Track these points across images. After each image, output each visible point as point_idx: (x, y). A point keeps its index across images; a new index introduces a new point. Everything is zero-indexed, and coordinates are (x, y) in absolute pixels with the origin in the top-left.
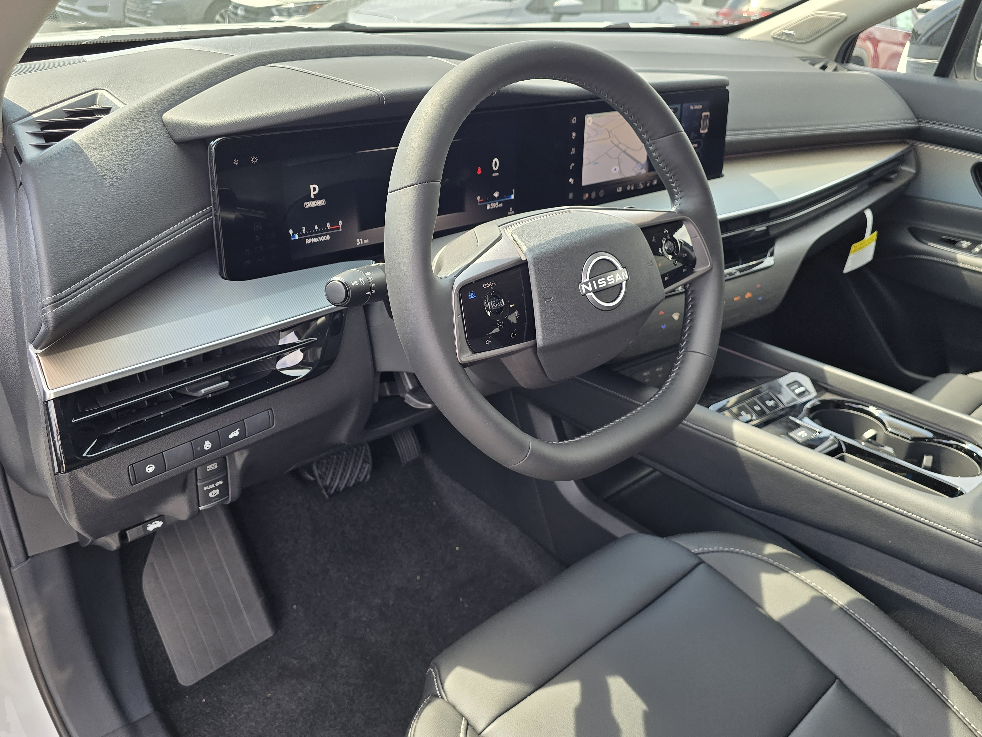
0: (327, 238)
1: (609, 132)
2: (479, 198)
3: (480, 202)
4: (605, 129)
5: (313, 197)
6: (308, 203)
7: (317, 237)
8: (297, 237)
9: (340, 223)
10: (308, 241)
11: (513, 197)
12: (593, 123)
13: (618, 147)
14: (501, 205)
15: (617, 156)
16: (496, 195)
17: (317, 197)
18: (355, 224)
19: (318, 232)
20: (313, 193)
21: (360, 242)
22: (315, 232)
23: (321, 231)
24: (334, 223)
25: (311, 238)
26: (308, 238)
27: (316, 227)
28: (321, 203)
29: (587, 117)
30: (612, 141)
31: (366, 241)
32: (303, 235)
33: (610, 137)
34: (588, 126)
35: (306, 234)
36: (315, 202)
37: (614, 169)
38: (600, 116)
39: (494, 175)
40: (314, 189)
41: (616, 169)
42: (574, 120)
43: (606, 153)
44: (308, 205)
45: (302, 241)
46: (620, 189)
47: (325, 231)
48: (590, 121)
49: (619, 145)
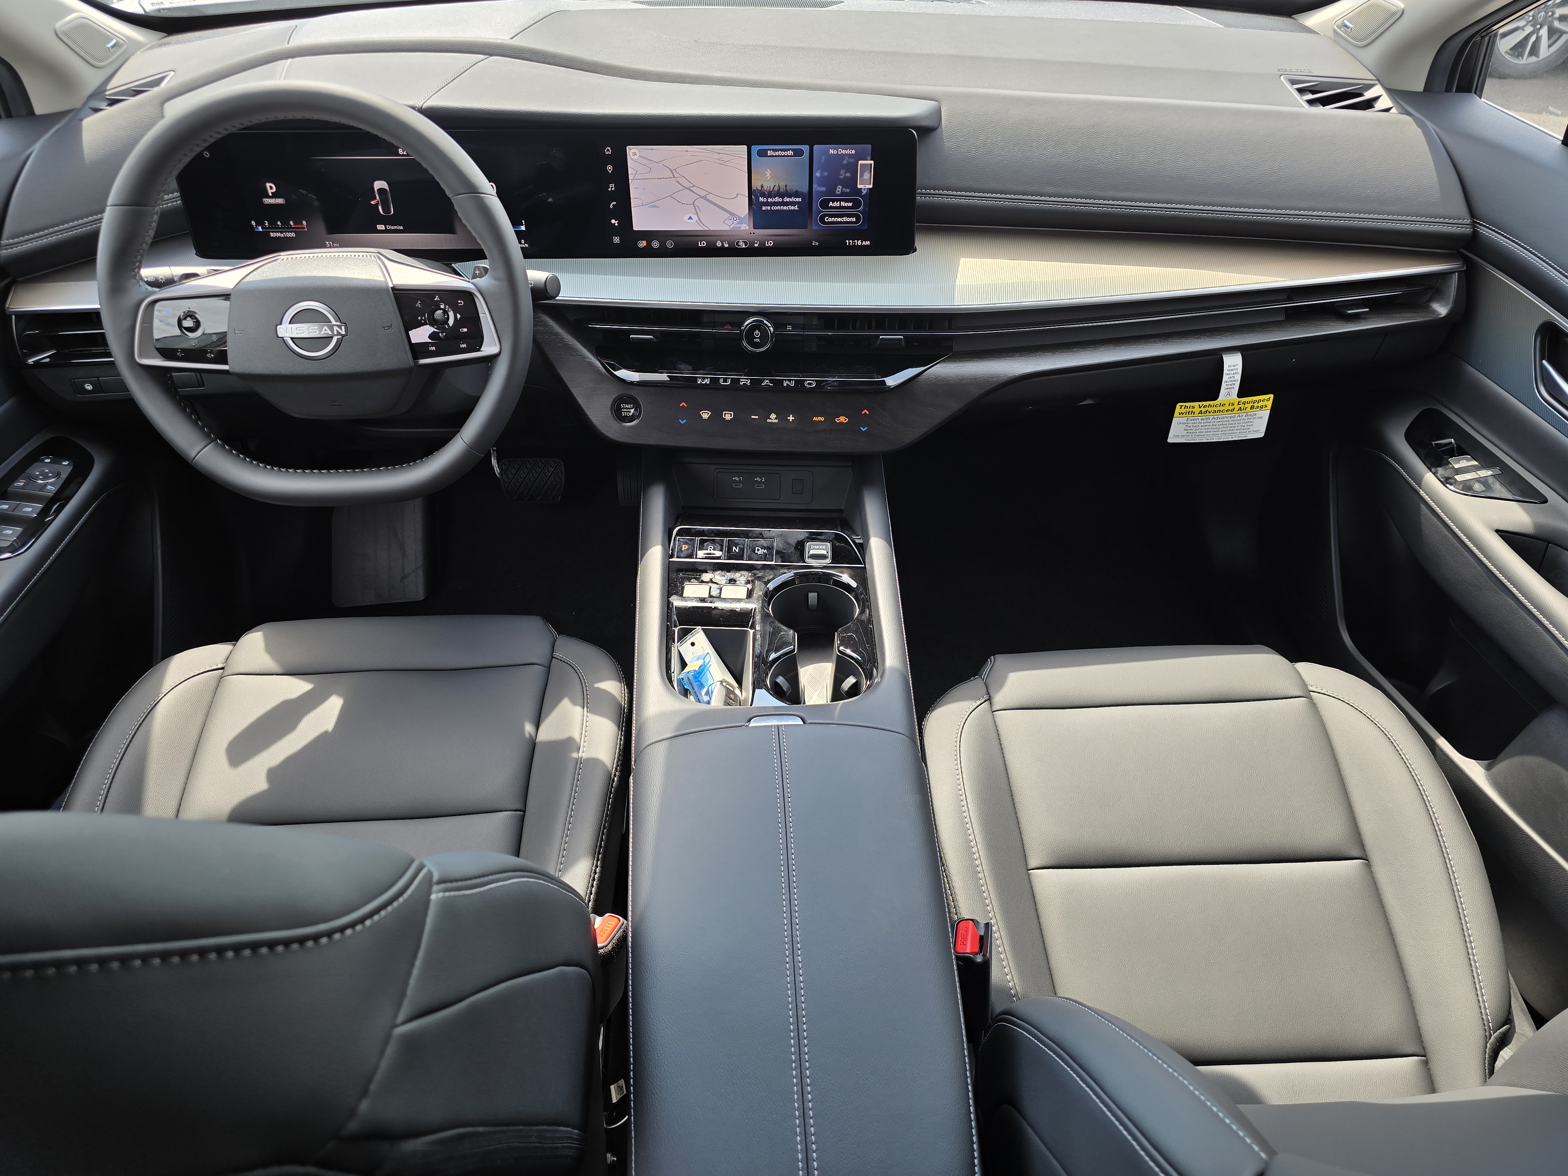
0: (293, 235)
1: (671, 171)
4: (664, 166)
5: (270, 194)
6: (267, 199)
7: (282, 232)
8: (260, 229)
9: (304, 223)
10: (272, 235)
11: (524, 228)
12: (640, 157)
15: (692, 202)
17: (275, 195)
18: (321, 227)
19: (281, 228)
20: (270, 192)
21: (329, 245)
22: (279, 228)
23: (285, 228)
24: (298, 222)
25: (276, 232)
26: (273, 232)
27: (279, 223)
28: (280, 201)
29: (630, 149)
30: (678, 182)
31: (336, 245)
32: (266, 228)
34: (632, 159)
35: (269, 228)
36: (274, 199)
37: (688, 217)
38: (652, 149)
40: (271, 188)
41: (690, 218)
42: (608, 150)
43: (670, 196)
44: (267, 201)
45: (265, 234)
46: (703, 244)
47: (289, 229)
48: (635, 154)
49: (691, 188)
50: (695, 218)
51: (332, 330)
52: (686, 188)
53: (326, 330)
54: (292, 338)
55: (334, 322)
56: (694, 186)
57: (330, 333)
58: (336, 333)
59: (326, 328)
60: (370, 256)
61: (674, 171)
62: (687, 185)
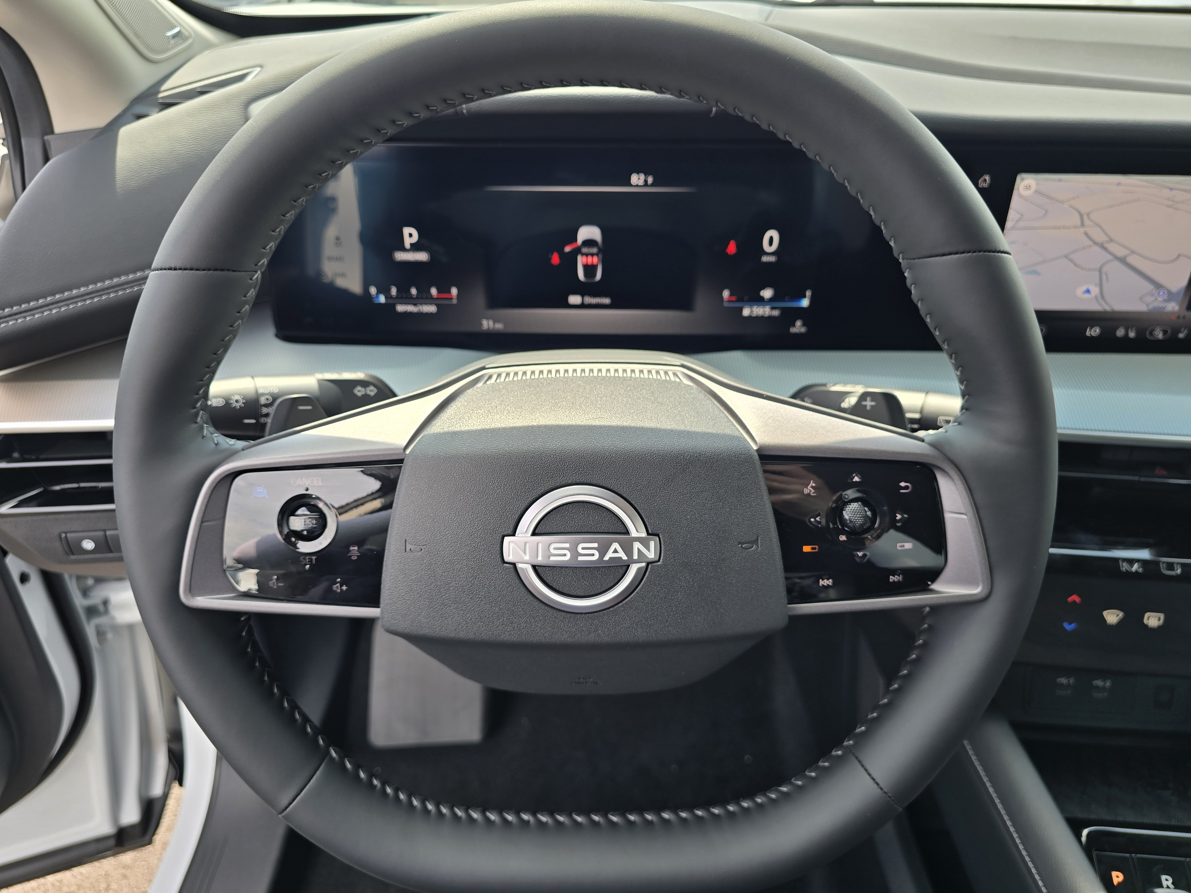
0: (431, 309)
1: (1081, 215)
2: (726, 294)
3: (729, 301)
4: (1072, 207)
5: (407, 245)
6: (401, 253)
7: (415, 305)
8: (382, 299)
9: (454, 291)
10: (401, 308)
11: (805, 303)
12: (1037, 192)
13: (1105, 249)
14: (776, 313)
15: (1098, 267)
16: (767, 293)
17: (415, 247)
18: (479, 298)
19: (417, 298)
20: (408, 242)
21: (487, 324)
22: (412, 298)
23: (422, 298)
24: (444, 289)
25: (406, 304)
26: (401, 304)
27: (414, 291)
28: (422, 256)
29: (1023, 179)
30: (1086, 234)
31: (499, 326)
32: (393, 297)
33: (1083, 225)
34: (1021, 196)
35: (397, 298)
36: (412, 254)
37: (1084, 288)
38: (1060, 180)
39: (765, 259)
40: (411, 235)
41: (1088, 291)
42: (985, 180)
43: (1066, 256)
44: (400, 256)
45: (390, 307)
46: (1094, 332)
47: (429, 299)
48: (1028, 187)
49: (1106, 245)
50: (1095, 290)
51: (628, 550)
52: (1095, 243)
53: (616, 551)
54: (534, 567)
55: (634, 533)
56: (1111, 240)
57: (625, 558)
58: (636, 557)
59: (615, 546)
60: (666, 373)
61: (1085, 217)
62: (1100, 237)
